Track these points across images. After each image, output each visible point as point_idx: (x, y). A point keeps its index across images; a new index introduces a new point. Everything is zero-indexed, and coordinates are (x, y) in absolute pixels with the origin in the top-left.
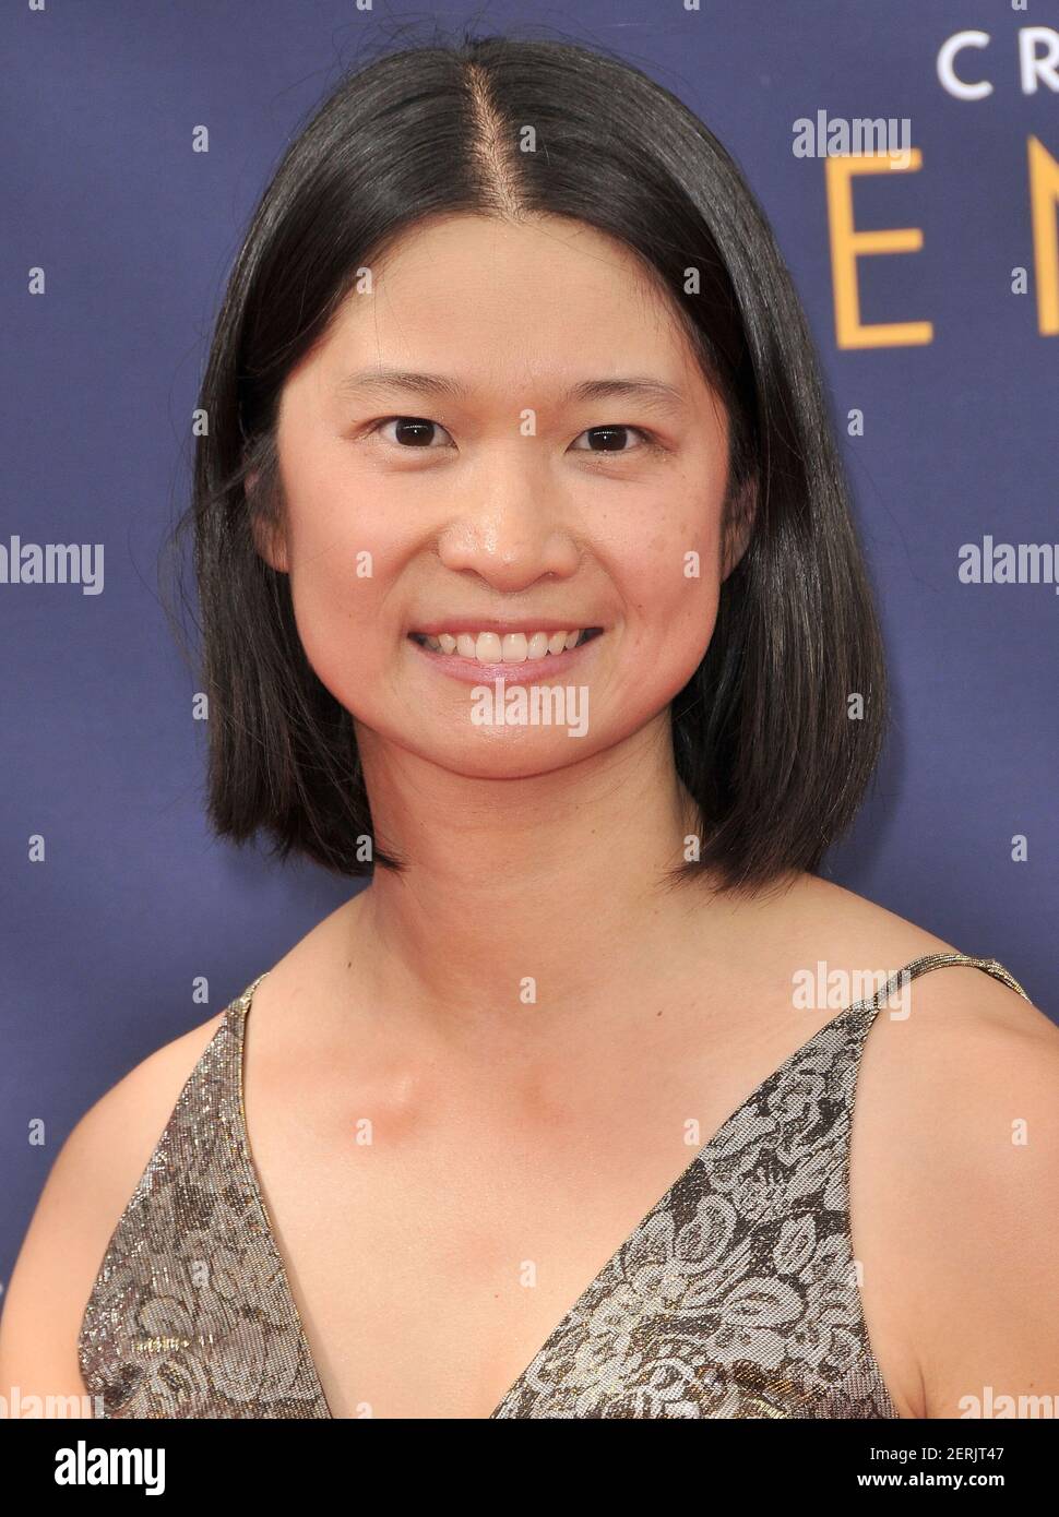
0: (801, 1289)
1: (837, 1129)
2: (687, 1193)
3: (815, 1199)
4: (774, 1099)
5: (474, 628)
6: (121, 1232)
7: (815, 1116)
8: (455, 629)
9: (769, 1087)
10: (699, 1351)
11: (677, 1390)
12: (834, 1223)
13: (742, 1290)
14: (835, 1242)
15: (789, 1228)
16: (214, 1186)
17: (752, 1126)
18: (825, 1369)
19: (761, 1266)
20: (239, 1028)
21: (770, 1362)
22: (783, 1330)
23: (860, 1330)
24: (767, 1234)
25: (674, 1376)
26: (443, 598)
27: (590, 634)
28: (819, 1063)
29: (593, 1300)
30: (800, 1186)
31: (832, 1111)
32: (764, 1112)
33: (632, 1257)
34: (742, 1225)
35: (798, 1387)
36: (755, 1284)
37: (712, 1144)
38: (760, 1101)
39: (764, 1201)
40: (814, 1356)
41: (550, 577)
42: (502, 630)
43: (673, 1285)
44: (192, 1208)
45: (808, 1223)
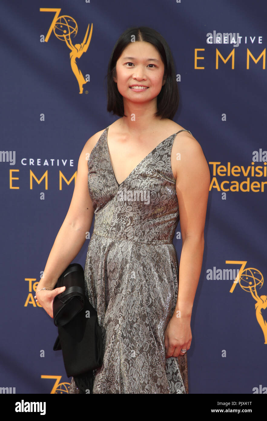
0: (165, 162)
1: (171, 146)
2: (154, 152)
3: (167, 153)
4: (164, 142)
5: (136, 86)
6: (93, 150)
7: (169, 145)
8: (134, 86)
9: (164, 141)
10: (153, 168)
11: (151, 172)
12: (169, 156)
13: (158, 162)
14: (169, 158)
15: (164, 156)
16: (103, 146)
17: (162, 145)
18: (167, 171)
19: (161, 159)
20: (107, 130)
21: (161, 170)
22: (163, 167)
23: (171, 167)
24: (162, 156)
25: (151, 170)
26: (133, 82)
27: (148, 88)
28: (170, 139)
29: (143, 162)
30: (166, 152)
31: (170, 145)
32: (163, 144)
33: (147, 158)
34: (159, 155)
35: (164, 173)
36: (160, 161)
37: (157, 147)
38: (163, 143)
39: (162, 153)
40: (166, 170)
41: (144, 80)
42: (139, 86)
43: (151, 161)
44: (101, 148)
45: (166, 156)
